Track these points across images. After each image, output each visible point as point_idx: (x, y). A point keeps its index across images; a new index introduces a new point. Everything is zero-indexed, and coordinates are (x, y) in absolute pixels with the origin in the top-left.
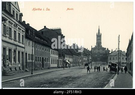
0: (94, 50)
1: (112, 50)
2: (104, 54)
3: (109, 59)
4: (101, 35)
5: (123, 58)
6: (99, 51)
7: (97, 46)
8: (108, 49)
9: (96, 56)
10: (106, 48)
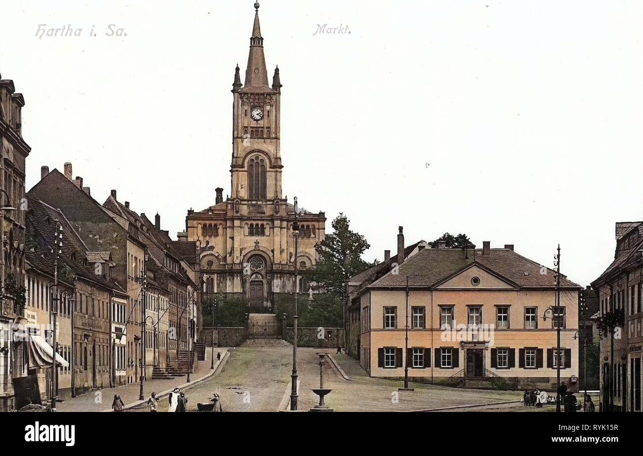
0: (210, 231)
1: (401, 238)
2: (308, 275)
3: (377, 318)
4: (277, 85)
5: (503, 309)
6: (264, 242)
7: (244, 193)
8: (341, 224)
9: (233, 287)
10: (321, 217)
